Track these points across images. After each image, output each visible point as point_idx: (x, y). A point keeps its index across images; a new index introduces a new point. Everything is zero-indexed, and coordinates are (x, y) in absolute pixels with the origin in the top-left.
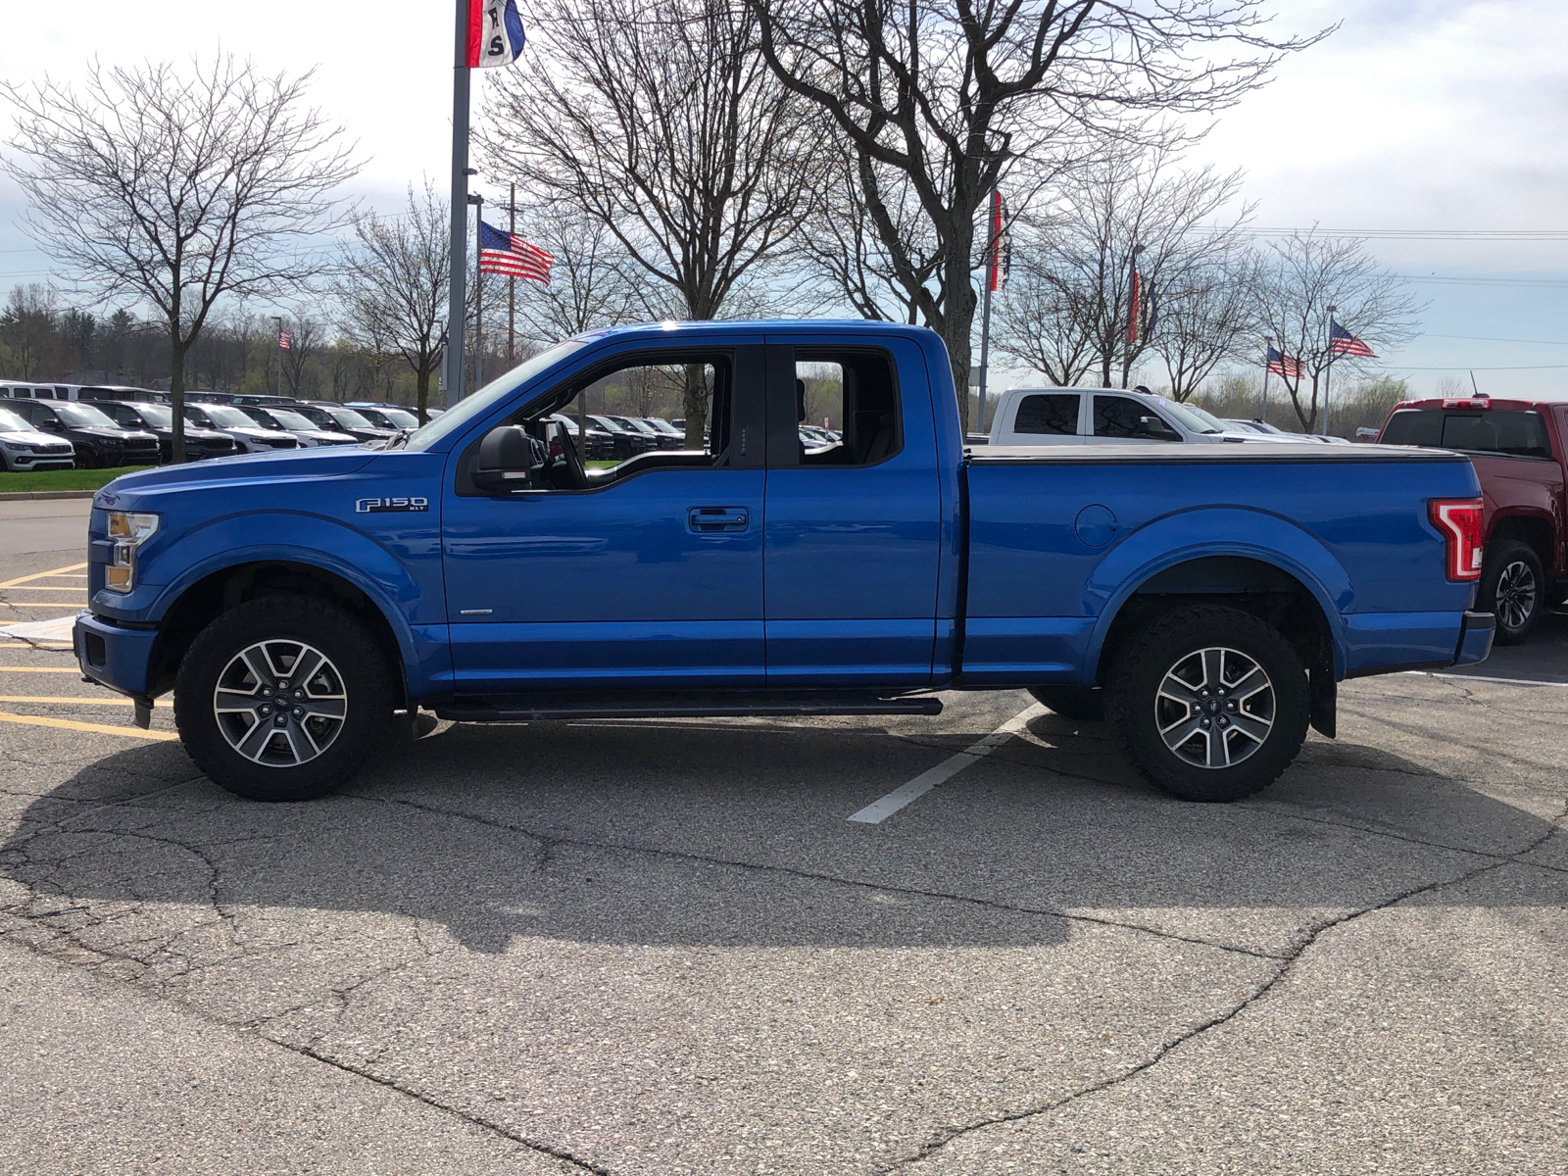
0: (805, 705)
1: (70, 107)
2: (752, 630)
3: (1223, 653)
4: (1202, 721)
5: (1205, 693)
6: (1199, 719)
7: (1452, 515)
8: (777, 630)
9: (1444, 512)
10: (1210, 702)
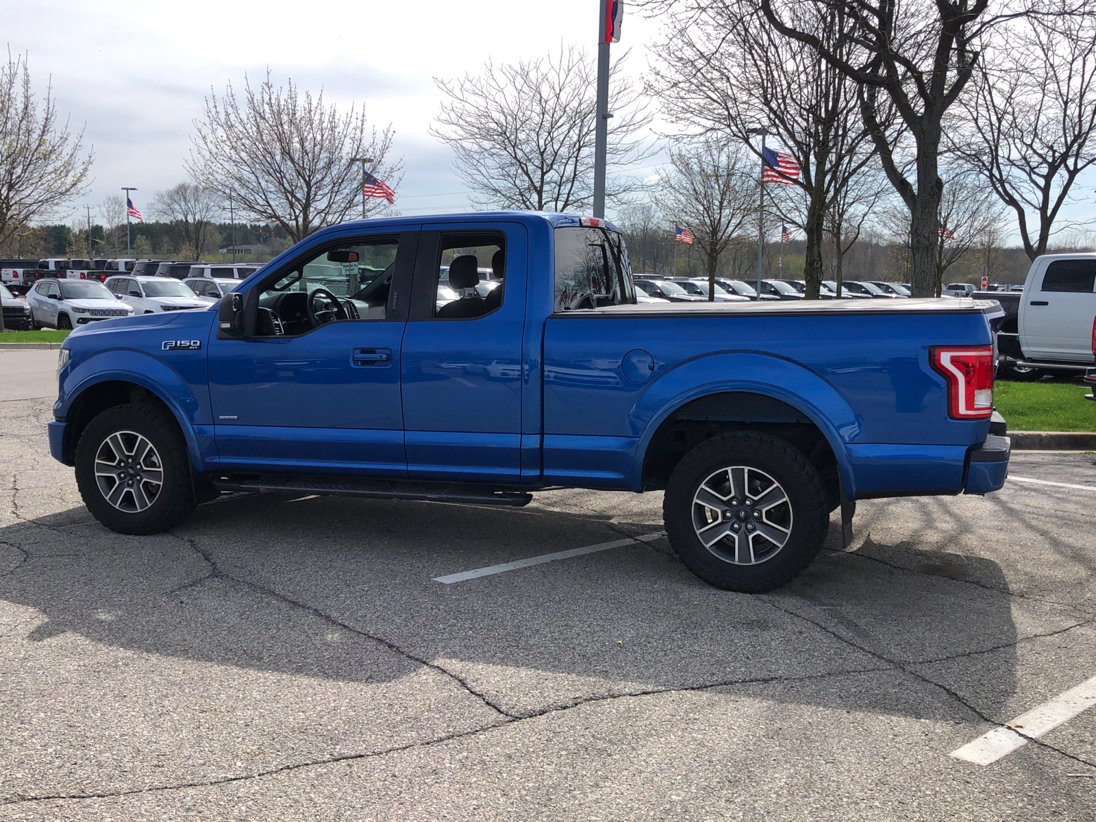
0: (431, 493)
1: (480, 93)
2: (396, 436)
3: (746, 471)
4: (733, 525)
5: (734, 503)
6: (730, 524)
7: (954, 361)
8: (413, 437)
9: (945, 358)
10: (739, 511)
